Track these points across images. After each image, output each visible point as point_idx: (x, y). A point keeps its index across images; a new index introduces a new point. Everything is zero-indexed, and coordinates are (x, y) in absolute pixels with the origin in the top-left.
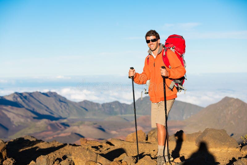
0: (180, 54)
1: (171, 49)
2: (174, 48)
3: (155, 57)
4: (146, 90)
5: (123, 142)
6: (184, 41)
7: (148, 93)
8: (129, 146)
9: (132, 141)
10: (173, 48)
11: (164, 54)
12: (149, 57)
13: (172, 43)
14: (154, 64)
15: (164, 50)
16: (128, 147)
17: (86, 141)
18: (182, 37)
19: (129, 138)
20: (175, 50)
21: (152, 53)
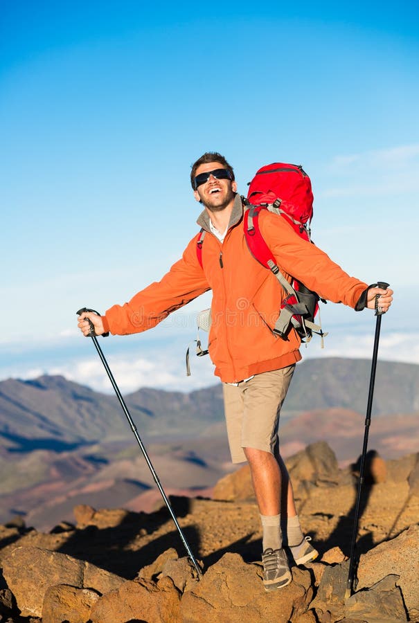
0: (297, 222)
1: (270, 207)
2: (277, 203)
3: (221, 237)
4: (199, 344)
5: (203, 505)
6: (307, 183)
7: (206, 353)
8: (216, 517)
9: (231, 497)
10: (275, 206)
11: (250, 225)
12: (202, 239)
13: (270, 191)
14: (221, 260)
15: (247, 212)
16: (213, 518)
18: (299, 169)
19: (222, 488)
20: (283, 212)
21: (211, 226)
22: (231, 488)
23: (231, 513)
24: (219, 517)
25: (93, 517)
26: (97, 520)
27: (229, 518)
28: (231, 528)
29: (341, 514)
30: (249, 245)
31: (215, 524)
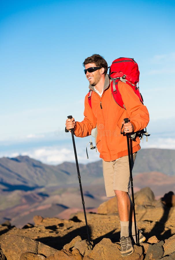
0: (133, 85)
1: (121, 79)
2: (124, 77)
3: (101, 95)
4: (91, 144)
5: (93, 216)
8: (99, 221)
9: (106, 212)
10: (123, 78)
12: (90, 95)
13: (120, 71)
14: (101, 105)
16: (97, 222)
17: (41, 220)
18: (133, 60)
19: (102, 208)
20: (126, 80)
21: (95, 89)
22: (106, 208)
23: (106, 220)
24: (100, 221)
25: (42, 221)
26: (44, 222)
27: (105, 222)
28: (106, 227)
29: (157, 221)
30: (114, 98)
31: (98, 225)
